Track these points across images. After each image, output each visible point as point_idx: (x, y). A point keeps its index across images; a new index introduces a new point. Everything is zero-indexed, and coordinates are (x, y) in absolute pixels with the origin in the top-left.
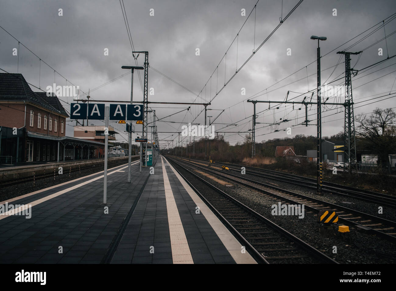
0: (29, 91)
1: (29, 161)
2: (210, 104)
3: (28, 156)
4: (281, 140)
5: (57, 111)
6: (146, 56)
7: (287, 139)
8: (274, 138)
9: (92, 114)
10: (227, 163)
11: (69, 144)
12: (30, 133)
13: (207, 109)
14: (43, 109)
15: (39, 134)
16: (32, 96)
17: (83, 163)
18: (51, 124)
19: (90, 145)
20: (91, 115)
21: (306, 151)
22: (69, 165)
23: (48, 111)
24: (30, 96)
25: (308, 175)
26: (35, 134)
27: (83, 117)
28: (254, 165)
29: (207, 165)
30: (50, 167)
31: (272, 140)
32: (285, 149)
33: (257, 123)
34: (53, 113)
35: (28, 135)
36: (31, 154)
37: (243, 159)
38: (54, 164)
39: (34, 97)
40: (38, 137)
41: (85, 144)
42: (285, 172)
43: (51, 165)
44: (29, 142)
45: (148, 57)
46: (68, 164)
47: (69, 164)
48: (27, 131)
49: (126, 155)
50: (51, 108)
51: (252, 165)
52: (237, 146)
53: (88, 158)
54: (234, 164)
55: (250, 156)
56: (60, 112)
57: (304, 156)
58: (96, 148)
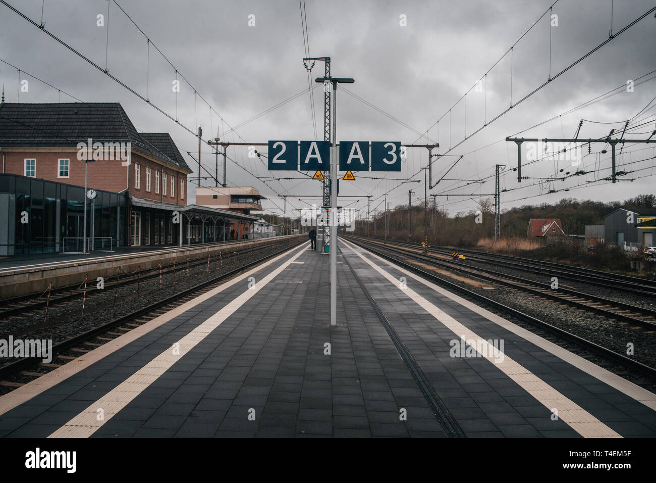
0: (133, 131)
1: (135, 245)
2: (438, 145)
3: (134, 237)
4: (535, 208)
5: (174, 162)
6: (326, 65)
7: (546, 206)
8: (523, 205)
9: (307, 161)
10: (450, 247)
11: (196, 217)
12: (136, 200)
13: (432, 154)
14: (153, 160)
15: (149, 201)
16: (137, 139)
17: (218, 248)
18: (165, 184)
19: (226, 218)
20: (305, 162)
21: (584, 228)
22: (198, 252)
23: (161, 163)
24: (135, 139)
25: (611, 270)
26: (143, 201)
27: (290, 165)
28: (501, 251)
29: (421, 252)
30: (172, 254)
31: (519, 209)
32: (545, 223)
33: (523, 178)
34: (168, 166)
35: (133, 203)
36: (137, 233)
37: (477, 241)
38: (175, 250)
39: (140, 140)
40: (148, 206)
41: (219, 218)
42: (565, 264)
43: (173, 252)
44: (134, 214)
45: (329, 67)
46: (196, 249)
47: (199, 249)
48: (130, 197)
49: (277, 235)
50: (164, 159)
51: (498, 251)
52: (457, 219)
53: (223, 240)
54: (463, 249)
55: (490, 235)
56: (178, 164)
57: (580, 236)
58: (233, 224)
